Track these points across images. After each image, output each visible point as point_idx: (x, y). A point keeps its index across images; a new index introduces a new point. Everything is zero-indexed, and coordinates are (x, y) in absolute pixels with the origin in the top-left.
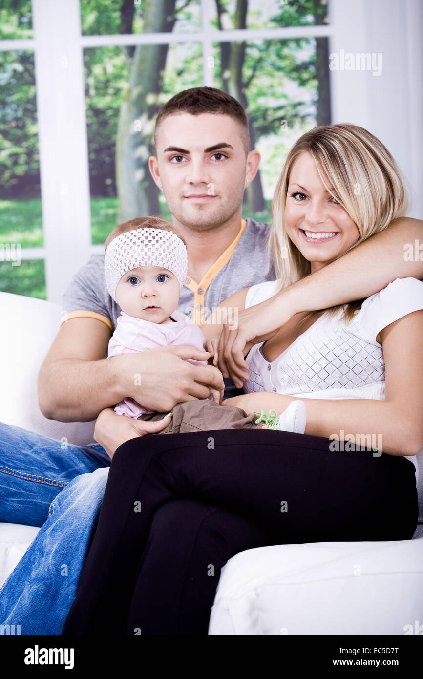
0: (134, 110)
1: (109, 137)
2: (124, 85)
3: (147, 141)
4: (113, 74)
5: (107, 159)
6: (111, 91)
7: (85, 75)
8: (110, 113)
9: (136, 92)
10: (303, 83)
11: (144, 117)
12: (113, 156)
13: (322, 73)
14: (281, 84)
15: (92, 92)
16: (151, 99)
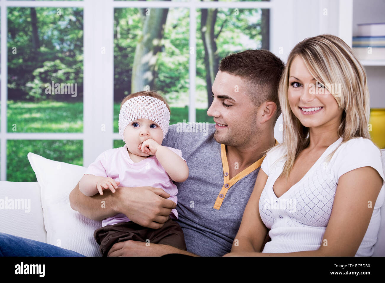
0: (145, 49)
1: (128, 65)
2: (139, 32)
3: (152, 68)
4: (132, 25)
5: (126, 79)
6: (130, 36)
7: (115, 25)
8: (129, 49)
9: (146, 37)
10: (252, 37)
11: (151, 54)
12: (130, 77)
13: (265, 31)
14: (238, 37)
15: (119, 36)
16: (155, 42)
